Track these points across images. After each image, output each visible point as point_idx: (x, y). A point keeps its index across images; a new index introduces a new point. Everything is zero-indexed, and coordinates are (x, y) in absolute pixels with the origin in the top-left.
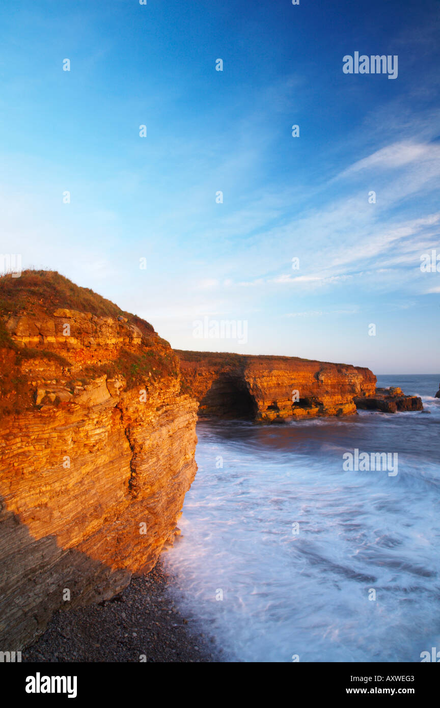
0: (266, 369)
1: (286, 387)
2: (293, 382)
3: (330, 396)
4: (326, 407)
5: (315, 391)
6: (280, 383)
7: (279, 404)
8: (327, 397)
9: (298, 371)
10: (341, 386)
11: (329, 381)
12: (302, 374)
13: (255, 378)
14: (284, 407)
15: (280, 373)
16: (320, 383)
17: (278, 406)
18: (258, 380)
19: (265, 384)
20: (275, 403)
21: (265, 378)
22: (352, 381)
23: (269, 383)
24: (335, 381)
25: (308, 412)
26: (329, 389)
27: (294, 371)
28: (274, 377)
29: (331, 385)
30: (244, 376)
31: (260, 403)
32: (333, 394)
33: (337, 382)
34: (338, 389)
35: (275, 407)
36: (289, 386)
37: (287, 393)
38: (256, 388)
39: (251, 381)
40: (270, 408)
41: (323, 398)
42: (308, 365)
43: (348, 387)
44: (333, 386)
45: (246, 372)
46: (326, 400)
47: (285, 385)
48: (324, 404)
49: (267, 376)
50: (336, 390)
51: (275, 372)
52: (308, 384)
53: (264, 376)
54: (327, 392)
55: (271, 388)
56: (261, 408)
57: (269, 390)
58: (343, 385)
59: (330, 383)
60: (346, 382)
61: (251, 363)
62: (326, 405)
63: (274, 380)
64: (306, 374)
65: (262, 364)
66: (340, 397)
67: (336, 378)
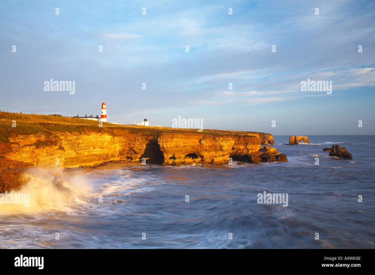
0: (170, 138)
1: (181, 147)
2: (186, 144)
3: (208, 152)
4: (205, 158)
5: (199, 149)
6: (177, 145)
7: (176, 156)
8: (206, 153)
9: (189, 138)
10: (214, 147)
11: (207, 144)
12: (191, 140)
13: (163, 143)
14: (180, 158)
15: (178, 140)
16: (202, 145)
17: (175, 157)
18: (165, 144)
19: (168, 146)
20: (174, 155)
21: (169, 142)
22: (221, 144)
23: (171, 145)
24: (211, 144)
25: (194, 161)
26: (207, 148)
27: (187, 138)
28: (174, 142)
29: (208, 146)
30: (158, 142)
31: (165, 155)
32: (210, 151)
33: (212, 145)
34: (213, 148)
35: (173, 158)
36: (183, 146)
37: (181, 150)
38: (163, 148)
39: (161, 144)
40: (171, 158)
41: (203, 153)
42: (196, 136)
43: (219, 148)
44: (210, 147)
45: (159, 139)
46: (205, 154)
47: (180, 146)
48: (204, 157)
49: (170, 142)
50: (212, 149)
51: (174, 139)
52: (195, 146)
53: (168, 142)
54: (206, 150)
55: (172, 148)
56: (165, 158)
57: (171, 149)
58: (215, 147)
59: (208, 145)
60: (217, 145)
61: (162, 135)
62: (205, 157)
63: (174, 144)
64: (194, 140)
65: (168, 135)
66: (214, 153)
67: (212, 142)
